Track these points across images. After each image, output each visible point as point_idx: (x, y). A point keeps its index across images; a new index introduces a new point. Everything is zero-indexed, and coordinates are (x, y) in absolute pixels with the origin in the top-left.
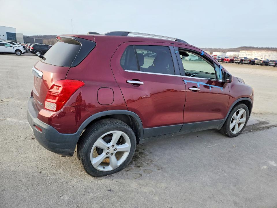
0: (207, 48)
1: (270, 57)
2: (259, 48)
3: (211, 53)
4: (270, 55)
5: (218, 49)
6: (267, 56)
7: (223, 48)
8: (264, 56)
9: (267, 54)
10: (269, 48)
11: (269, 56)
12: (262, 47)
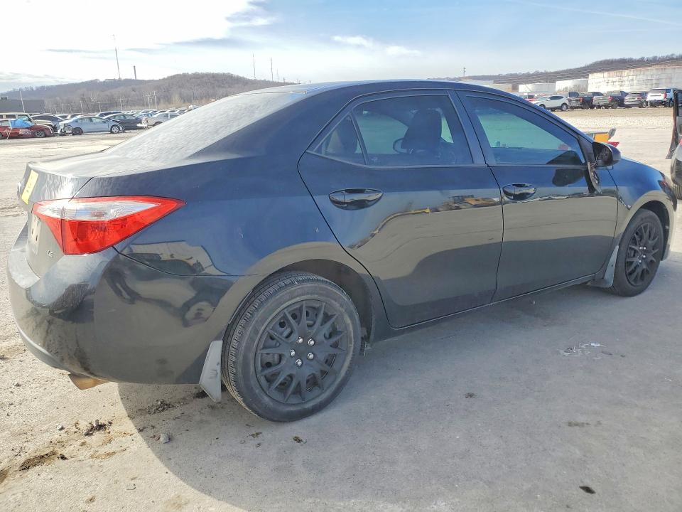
0: (504, 73)
1: (670, 82)
2: (645, 60)
3: (515, 88)
4: (671, 78)
5: (533, 75)
6: (664, 81)
7: (549, 71)
8: (654, 82)
9: (663, 76)
10: (673, 59)
11: (668, 80)
12: (656, 57)
